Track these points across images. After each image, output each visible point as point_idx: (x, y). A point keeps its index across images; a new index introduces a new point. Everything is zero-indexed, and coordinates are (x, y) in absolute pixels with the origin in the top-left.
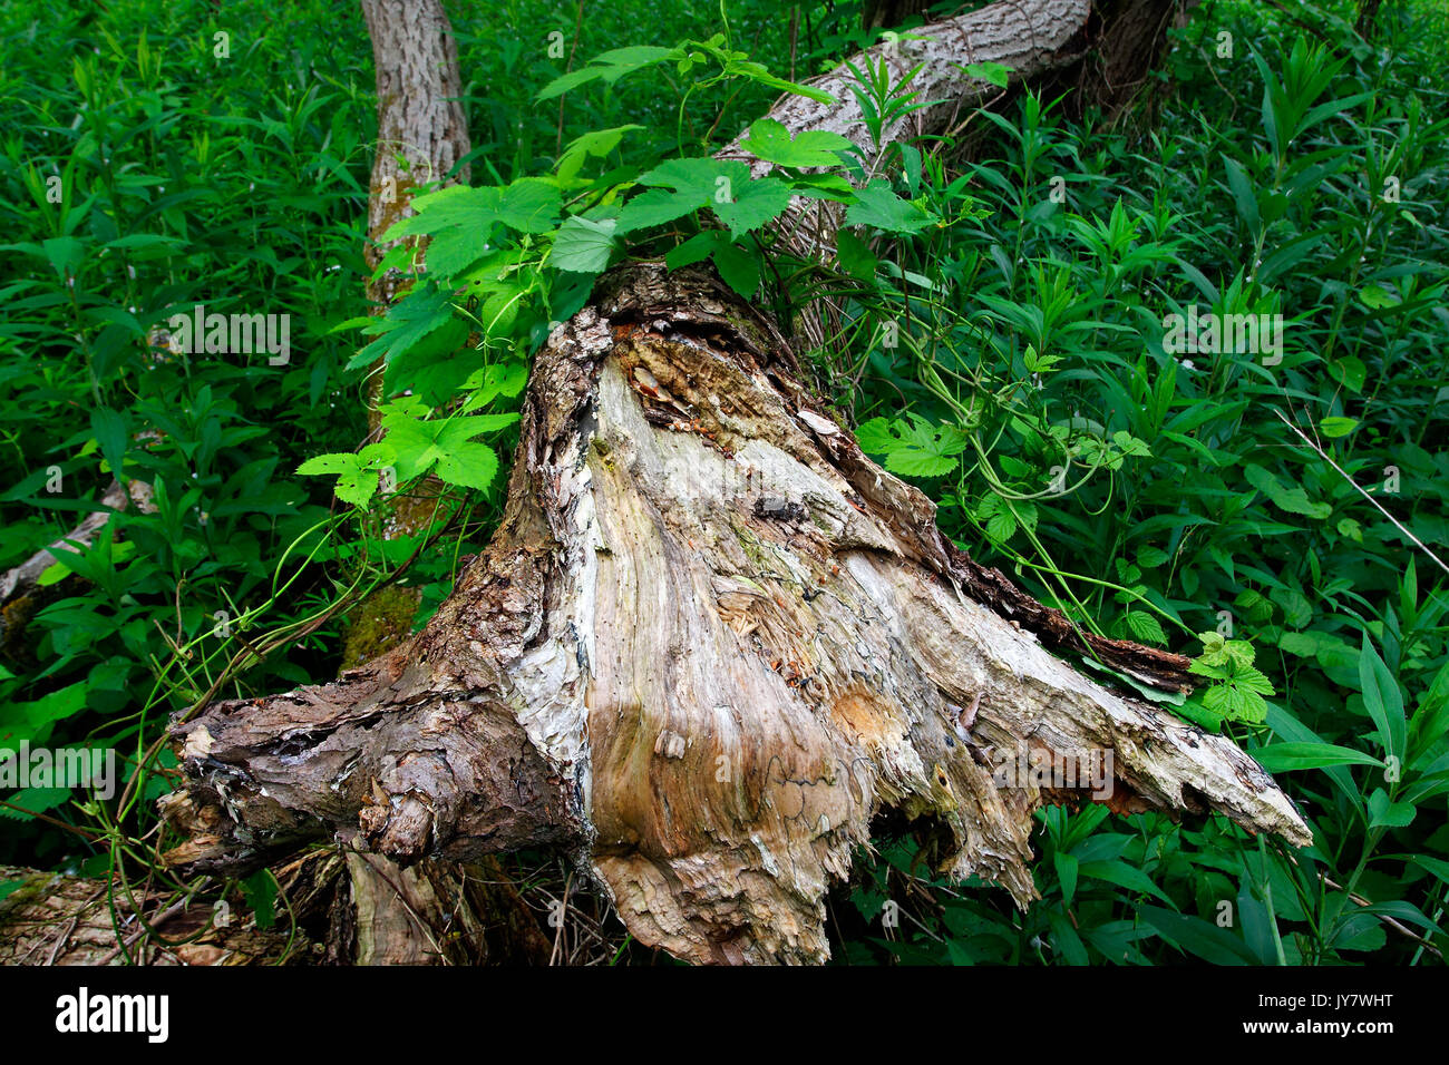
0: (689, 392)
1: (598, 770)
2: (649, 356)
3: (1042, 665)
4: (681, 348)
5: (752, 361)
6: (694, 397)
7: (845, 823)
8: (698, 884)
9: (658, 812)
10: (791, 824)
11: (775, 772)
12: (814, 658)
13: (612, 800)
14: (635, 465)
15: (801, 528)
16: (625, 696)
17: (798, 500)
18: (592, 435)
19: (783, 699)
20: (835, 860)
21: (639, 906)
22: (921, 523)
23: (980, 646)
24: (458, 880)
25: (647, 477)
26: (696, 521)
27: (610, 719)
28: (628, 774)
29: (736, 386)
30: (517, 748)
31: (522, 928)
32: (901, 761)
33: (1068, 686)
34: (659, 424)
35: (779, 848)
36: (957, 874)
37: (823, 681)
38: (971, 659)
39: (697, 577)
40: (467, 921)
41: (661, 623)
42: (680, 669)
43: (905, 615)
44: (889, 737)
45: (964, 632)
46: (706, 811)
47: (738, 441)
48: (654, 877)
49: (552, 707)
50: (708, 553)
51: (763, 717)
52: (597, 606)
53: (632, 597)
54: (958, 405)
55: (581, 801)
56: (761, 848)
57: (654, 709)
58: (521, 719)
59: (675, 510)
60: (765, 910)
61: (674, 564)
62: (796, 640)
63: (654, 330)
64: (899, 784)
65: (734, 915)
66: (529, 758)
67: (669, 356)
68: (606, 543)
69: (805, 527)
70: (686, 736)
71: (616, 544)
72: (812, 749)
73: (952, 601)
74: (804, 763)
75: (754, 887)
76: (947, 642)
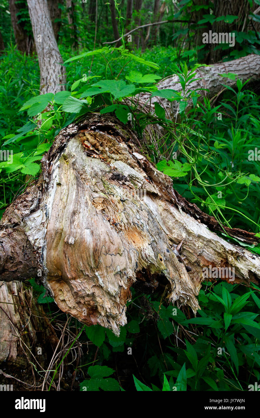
0: (100, 147)
1: (49, 250)
2: (89, 137)
3: (205, 232)
4: (98, 134)
5: (121, 138)
6: (101, 148)
7: (125, 269)
8: (79, 289)
9: (66, 263)
10: (108, 268)
11: (103, 250)
12: (121, 218)
13: (53, 259)
14: (74, 162)
15: (125, 183)
16: (58, 225)
17: (126, 176)
18: (63, 153)
19: (108, 228)
20: (122, 282)
21: (62, 298)
22: (168, 186)
23: (184, 225)
24: (29, 315)
25: (77, 166)
26: (90, 178)
27: (53, 232)
28: (58, 251)
29: (114, 145)
30: (25, 242)
31: (50, 335)
32: (147, 252)
33: (212, 238)
34: (89, 155)
35: (104, 277)
36: (172, 298)
37: (123, 225)
38: (182, 229)
39: (87, 192)
40: (30, 329)
41: (72, 204)
42: (76, 217)
43: (161, 215)
44: (144, 245)
45: (179, 221)
46: (81, 263)
47: (112, 161)
48: (67, 288)
49: (37, 230)
50: (92, 186)
51: (101, 233)
52: (54, 200)
53: (65, 197)
54: (189, 157)
55: (43, 260)
56: (99, 277)
57: (67, 229)
58: (28, 234)
59: (84, 175)
60: (101, 300)
61: (79, 188)
62: (116, 212)
63: (91, 130)
64: (147, 260)
65: (91, 302)
66: (28, 246)
67: (95, 137)
68: (60, 181)
69: (127, 183)
70: (75, 238)
71: (63, 182)
72: (116, 244)
73: (178, 212)
74: (113, 248)
75: (97, 292)
76: (174, 224)
